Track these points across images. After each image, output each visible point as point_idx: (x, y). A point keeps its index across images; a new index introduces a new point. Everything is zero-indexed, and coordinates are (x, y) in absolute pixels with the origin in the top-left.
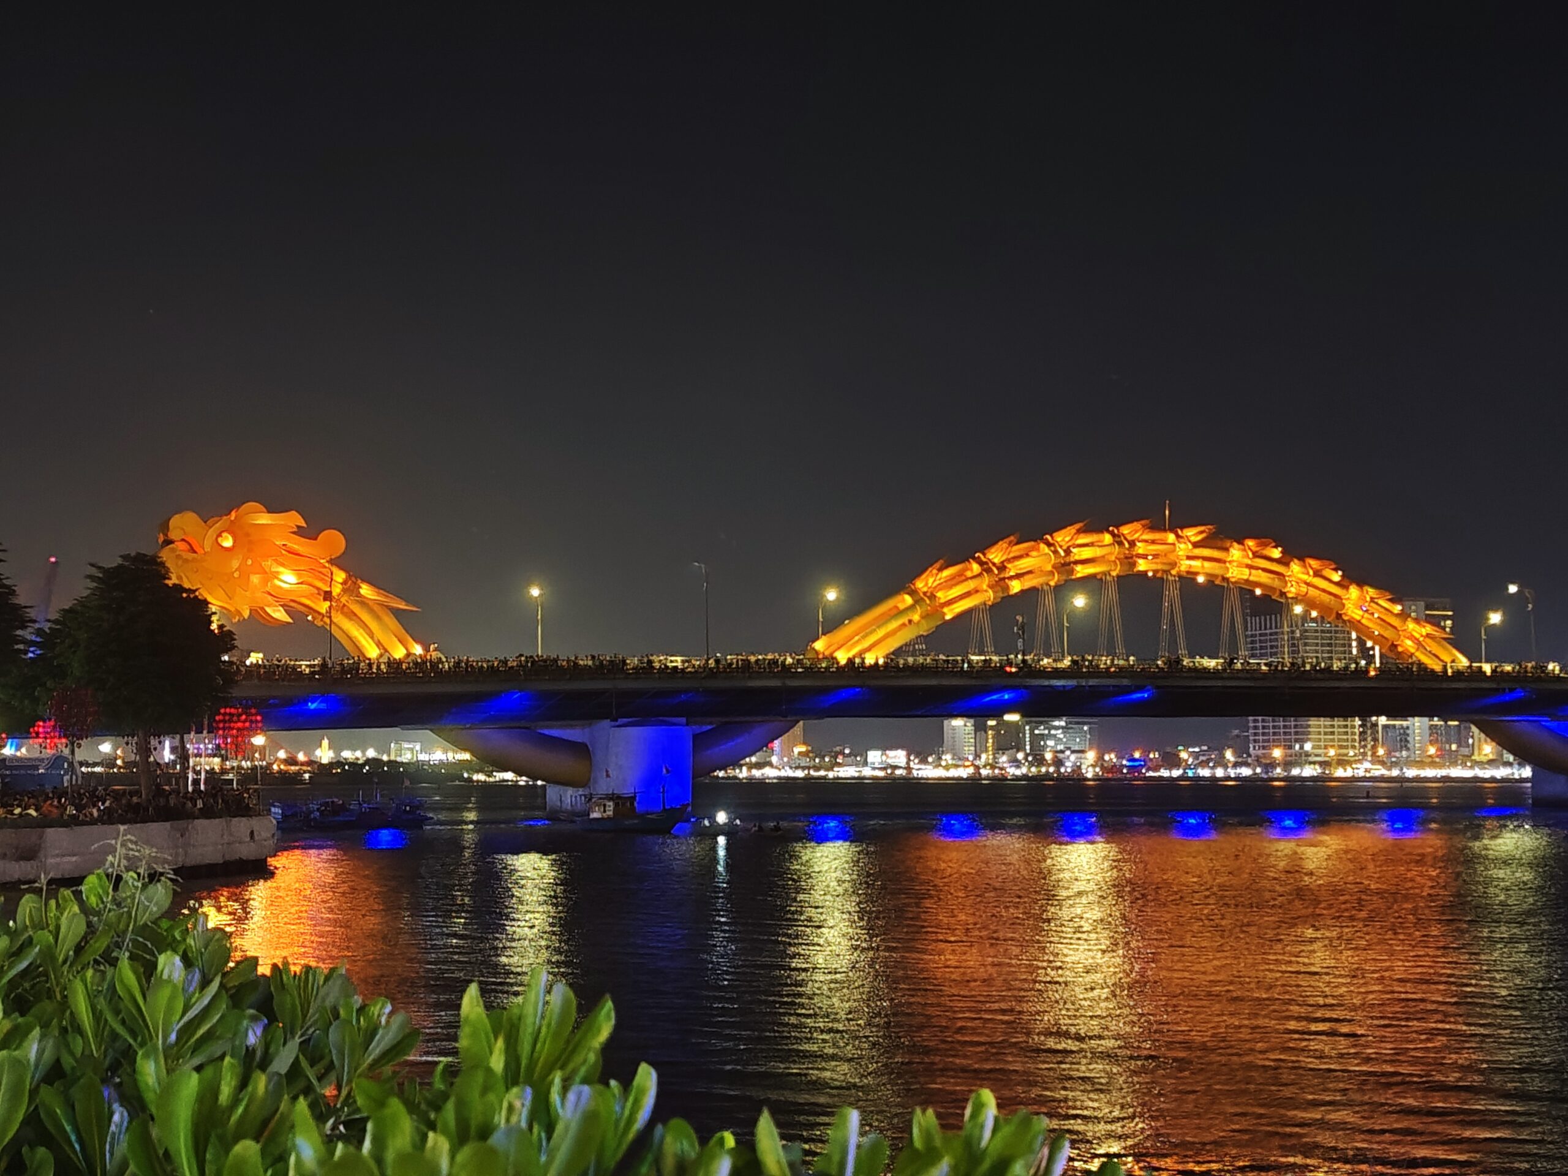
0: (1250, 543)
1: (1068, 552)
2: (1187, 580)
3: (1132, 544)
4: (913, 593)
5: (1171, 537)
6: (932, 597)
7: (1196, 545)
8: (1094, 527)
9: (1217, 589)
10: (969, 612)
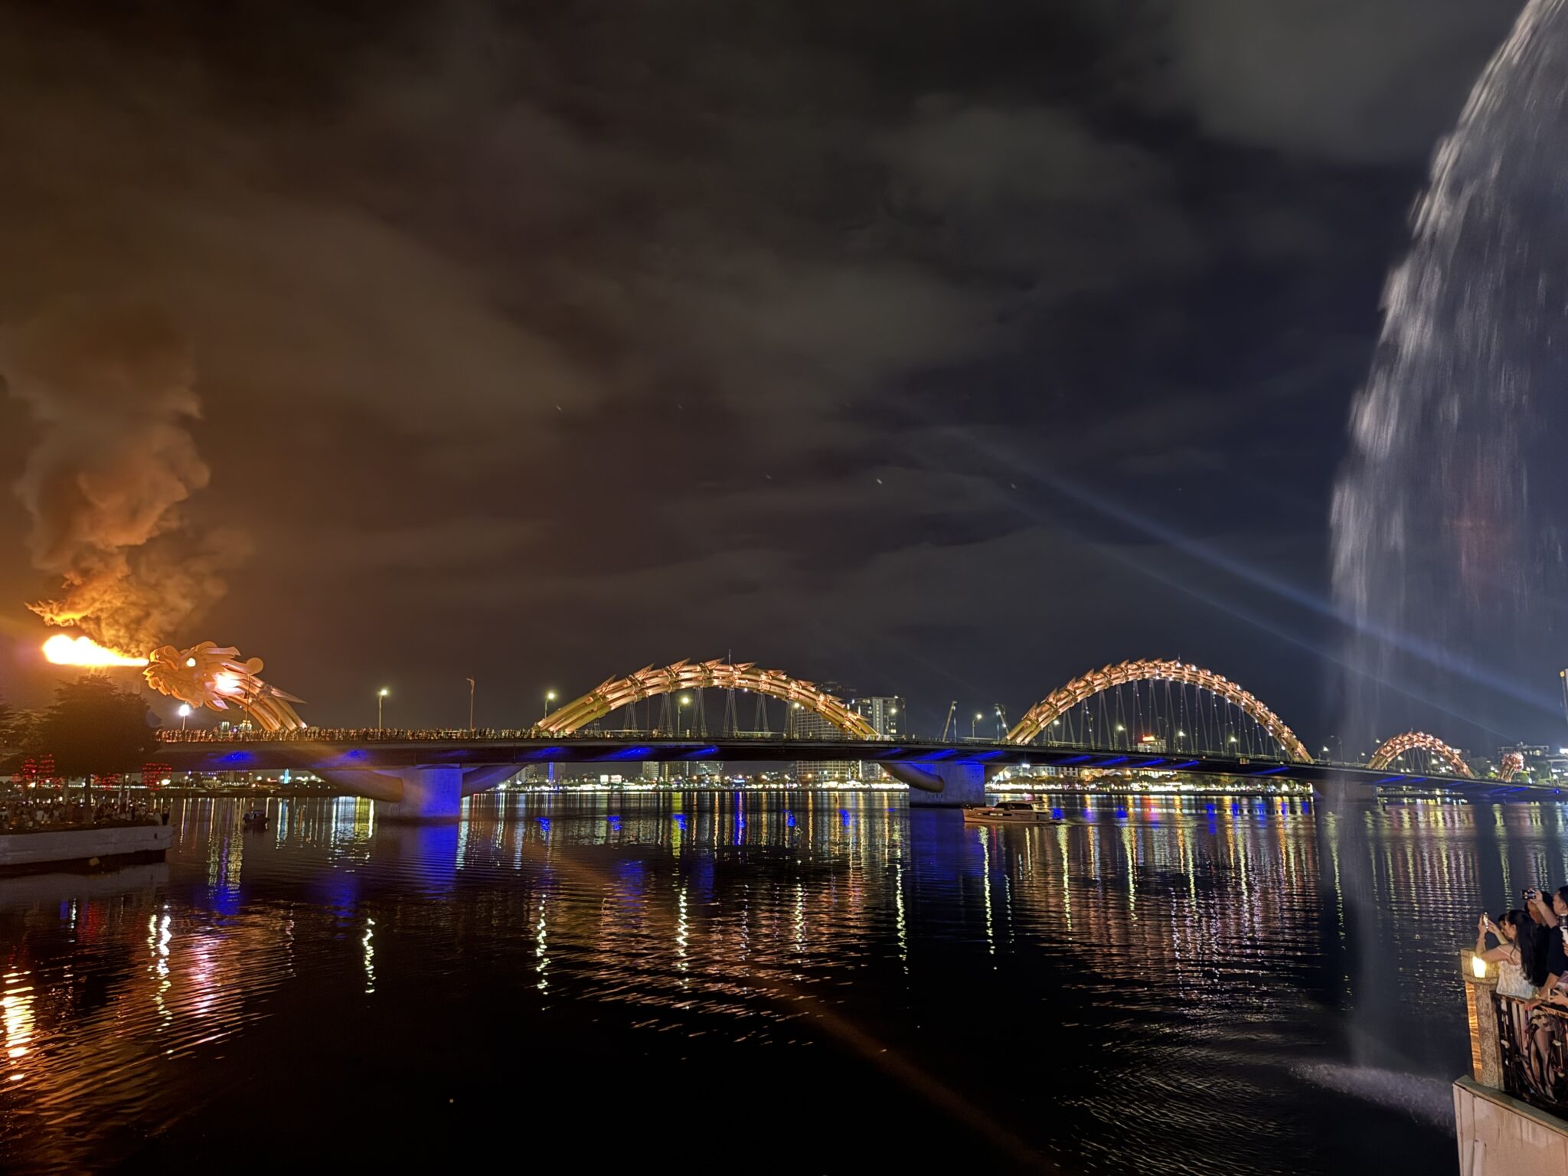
0: (771, 672)
1: (677, 675)
2: (738, 691)
3: (711, 671)
4: (594, 695)
5: (731, 669)
6: (604, 697)
7: (743, 672)
8: (692, 662)
9: (753, 695)
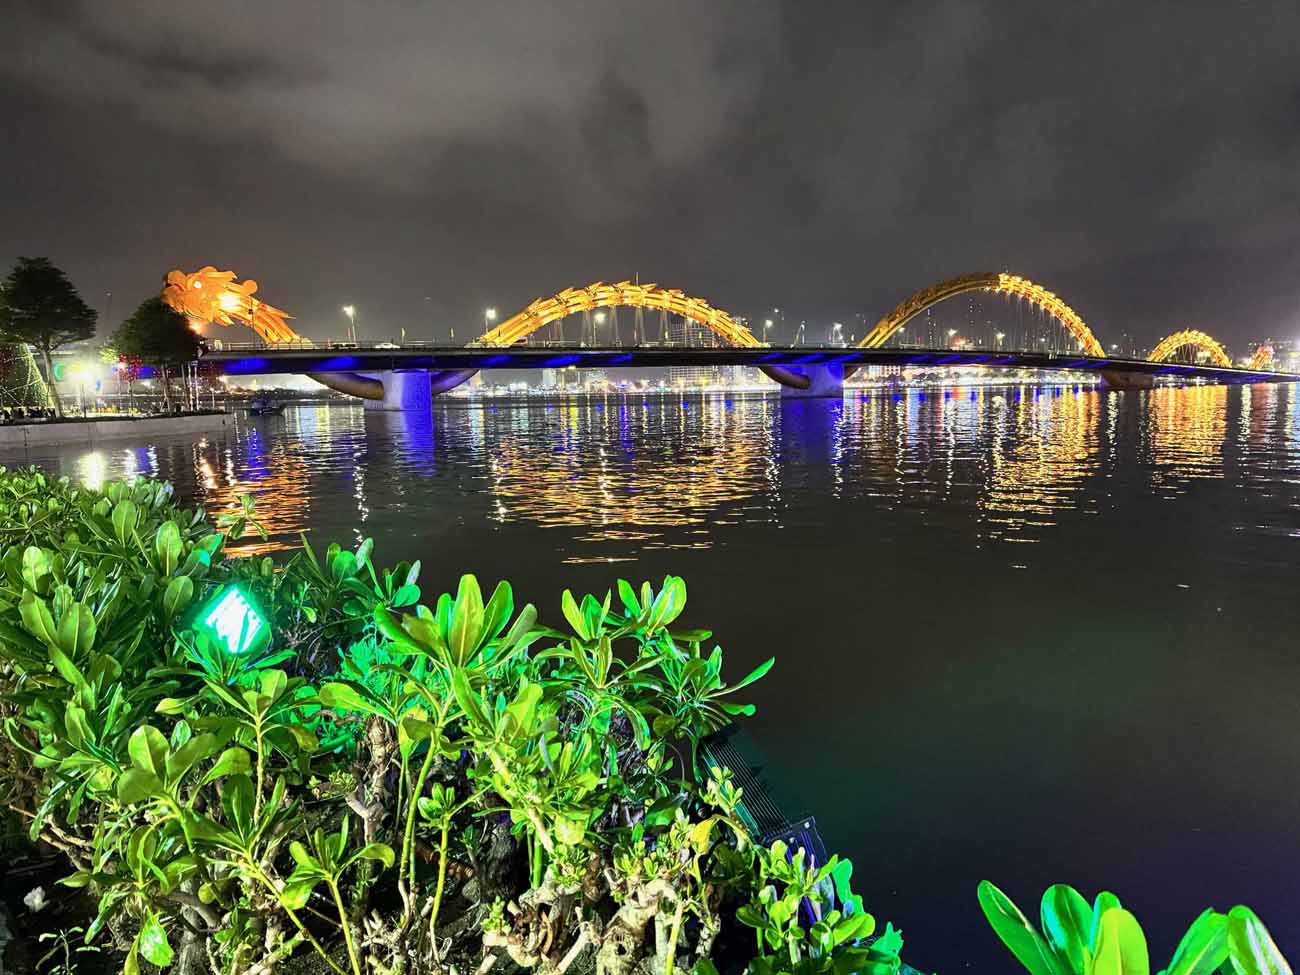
0: (672, 291)
1: (595, 294)
3: (622, 292)
4: (528, 313)
5: (638, 288)
6: (537, 315)
7: (649, 292)
10: (553, 321)
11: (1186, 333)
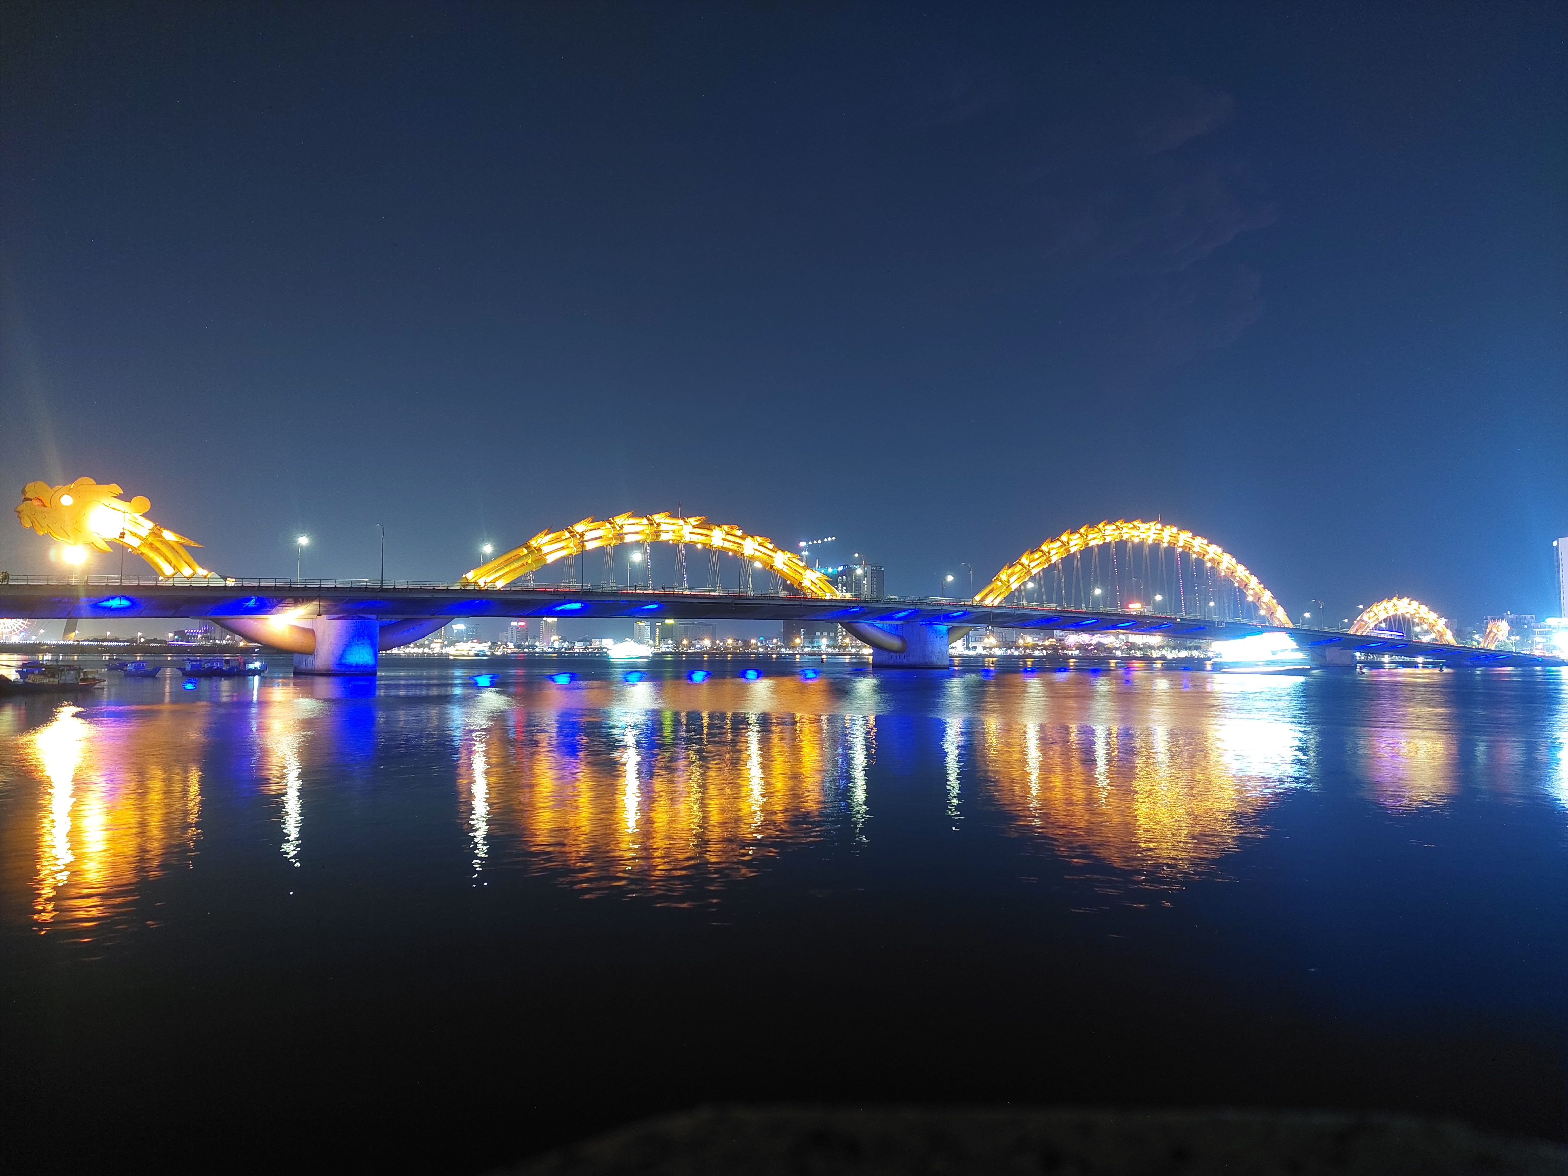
0: (725, 527)
1: (621, 527)
2: (690, 546)
3: (659, 525)
5: (681, 522)
6: (539, 550)
7: (694, 527)
8: (638, 514)
9: (708, 550)
10: (563, 560)
11: (1395, 600)
